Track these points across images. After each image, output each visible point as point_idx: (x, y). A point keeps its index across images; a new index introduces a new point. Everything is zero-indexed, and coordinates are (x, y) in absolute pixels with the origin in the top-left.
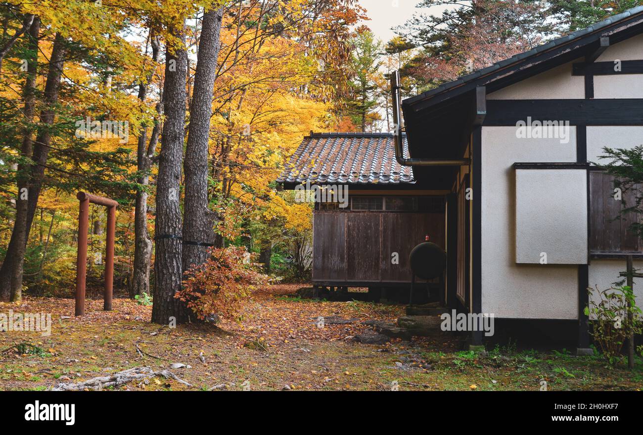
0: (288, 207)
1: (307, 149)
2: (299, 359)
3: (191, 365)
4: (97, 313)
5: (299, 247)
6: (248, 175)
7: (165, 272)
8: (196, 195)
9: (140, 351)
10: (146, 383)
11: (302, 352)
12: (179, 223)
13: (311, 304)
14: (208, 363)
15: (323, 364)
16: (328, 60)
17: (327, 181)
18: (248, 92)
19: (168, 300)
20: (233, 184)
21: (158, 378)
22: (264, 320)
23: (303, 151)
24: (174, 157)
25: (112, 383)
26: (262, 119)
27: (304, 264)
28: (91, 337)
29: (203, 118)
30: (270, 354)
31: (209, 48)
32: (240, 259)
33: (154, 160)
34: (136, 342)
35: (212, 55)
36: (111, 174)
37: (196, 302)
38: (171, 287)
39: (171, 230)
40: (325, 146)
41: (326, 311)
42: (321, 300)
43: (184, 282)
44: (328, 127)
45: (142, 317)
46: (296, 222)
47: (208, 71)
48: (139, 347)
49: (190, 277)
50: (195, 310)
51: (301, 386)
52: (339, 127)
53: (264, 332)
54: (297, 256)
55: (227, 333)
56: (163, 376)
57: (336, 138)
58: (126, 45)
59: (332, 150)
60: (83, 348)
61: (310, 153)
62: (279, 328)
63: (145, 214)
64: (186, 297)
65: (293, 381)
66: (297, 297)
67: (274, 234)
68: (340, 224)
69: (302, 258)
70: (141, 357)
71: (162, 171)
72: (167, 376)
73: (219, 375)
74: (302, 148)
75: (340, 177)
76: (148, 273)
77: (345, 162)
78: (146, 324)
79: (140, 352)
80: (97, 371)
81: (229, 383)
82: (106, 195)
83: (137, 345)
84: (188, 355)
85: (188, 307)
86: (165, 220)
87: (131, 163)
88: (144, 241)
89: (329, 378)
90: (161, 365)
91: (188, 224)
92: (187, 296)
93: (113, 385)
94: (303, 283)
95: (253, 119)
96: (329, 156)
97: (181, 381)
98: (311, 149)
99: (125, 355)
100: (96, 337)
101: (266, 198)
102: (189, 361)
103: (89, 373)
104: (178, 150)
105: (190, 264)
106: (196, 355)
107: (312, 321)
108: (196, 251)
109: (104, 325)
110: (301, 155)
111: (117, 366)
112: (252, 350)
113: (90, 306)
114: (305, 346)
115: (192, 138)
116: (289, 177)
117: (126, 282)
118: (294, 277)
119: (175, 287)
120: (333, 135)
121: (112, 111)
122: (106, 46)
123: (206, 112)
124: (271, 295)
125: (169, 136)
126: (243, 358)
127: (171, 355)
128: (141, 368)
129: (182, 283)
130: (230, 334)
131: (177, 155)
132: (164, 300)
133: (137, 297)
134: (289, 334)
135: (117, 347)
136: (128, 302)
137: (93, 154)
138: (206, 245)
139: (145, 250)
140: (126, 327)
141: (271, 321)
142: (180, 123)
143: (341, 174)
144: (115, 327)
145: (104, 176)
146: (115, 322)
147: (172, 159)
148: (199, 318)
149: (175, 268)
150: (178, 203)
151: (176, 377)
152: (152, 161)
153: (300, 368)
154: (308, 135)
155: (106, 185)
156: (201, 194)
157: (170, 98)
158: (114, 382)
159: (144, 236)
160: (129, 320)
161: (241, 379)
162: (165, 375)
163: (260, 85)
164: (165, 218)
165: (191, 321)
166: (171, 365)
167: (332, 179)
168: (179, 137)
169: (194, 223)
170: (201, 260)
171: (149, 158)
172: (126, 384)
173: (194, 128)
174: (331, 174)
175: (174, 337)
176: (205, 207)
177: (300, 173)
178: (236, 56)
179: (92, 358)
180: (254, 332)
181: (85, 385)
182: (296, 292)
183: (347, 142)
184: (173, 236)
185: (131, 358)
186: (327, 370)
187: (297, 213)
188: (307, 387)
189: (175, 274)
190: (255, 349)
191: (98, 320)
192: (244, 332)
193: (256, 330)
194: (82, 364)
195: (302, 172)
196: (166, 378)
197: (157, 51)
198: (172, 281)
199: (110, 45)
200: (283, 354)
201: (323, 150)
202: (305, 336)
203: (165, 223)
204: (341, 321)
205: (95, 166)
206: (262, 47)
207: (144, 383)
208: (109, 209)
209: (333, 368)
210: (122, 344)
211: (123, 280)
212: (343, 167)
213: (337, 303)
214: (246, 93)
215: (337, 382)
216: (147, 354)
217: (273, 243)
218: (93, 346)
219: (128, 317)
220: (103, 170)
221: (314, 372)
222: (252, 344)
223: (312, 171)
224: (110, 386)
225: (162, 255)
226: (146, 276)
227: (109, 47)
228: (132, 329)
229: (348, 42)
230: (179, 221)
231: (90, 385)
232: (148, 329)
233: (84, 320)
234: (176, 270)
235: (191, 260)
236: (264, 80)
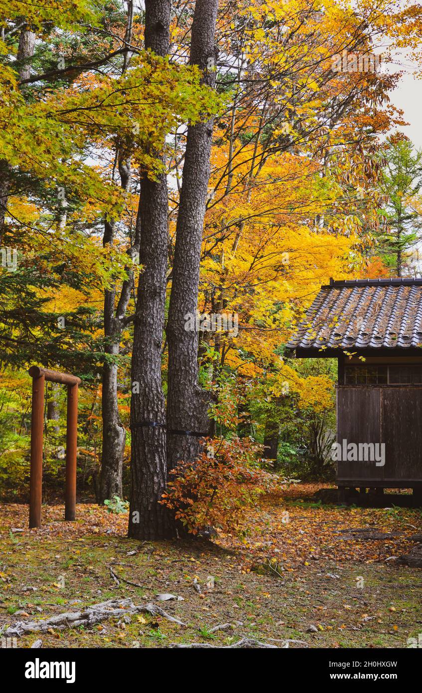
0: (302, 380)
1: (326, 302)
2: (326, 589)
3: (183, 596)
4: (56, 524)
5: (316, 434)
6: (249, 339)
7: (144, 471)
8: (183, 368)
9: (115, 576)
10: (126, 621)
11: (329, 579)
12: (162, 406)
13: (336, 512)
14: (205, 593)
15: (359, 596)
16: (351, 182)
17: (354, 346)
18: (246, 228)
19: (150, 509)
20: (227, 351)
21: (142, 615)
22: (275, 534)
23: (321, 305)
24: (153, 319)
25: (83, 621)
26: (265, 263)
27: (323, 456)
28: (51, 557)
29: (189, 267)
30: (286, 581)
31: (196, 173)
32: (244, 453)
33: (126, 322)
34: (110, 565)
35: (200, 182)
36: (71, 341)
37: (186, 511)
38: (153, 491)
39: (151, 416)
40: (351, 298)
41: (356, 521)
42: (348, 506)
43: (170, 483)
44: (352, 271)
45: (114, 529)
46: (312, 399)
47: (195, 204)
48: (114, 571)
49: (178, 477)
50: (185, 522)
51: (331, 627)
52: (366, 271)
53: (276, 550)
54: (313, 445)
55: (227, 552)
56: (148, 612)
57: (365, 287)
58: (91, 172)
59: (360, 303)
60: (42, 572)
61: (331, 308)
62: (296, 545)
63: (115, 393)
64: (174, 504)
65: (320, 620)
66: (316, 501)
67: (284, 416)
68: (373, 403)
69: (320, 448)
70: (117, 584)
71: (138, 336)
72: (153, 612)
73: (221, 610)
74: (320, 302)
75: (372, 340)
76: (120, 471)
77: (378, 320)
78: (121, 539)
79: (115, 578)
80: (63, 603)
81: (234, 621)
82: (65, 369)
83: (111, 569)
84: (179, 582)
85: (176, 518)
86: (144, 403)
87: (96, 326)
88: (115, 428)
89: (369, 616)
90: (144, 596)
91: (174, 406)
92: (175, 502)
93: (84, 624)
94: (323, 482)
95: (252, 264)
96: (356, 312)
97: (172, 619)
98: (332, 302)
99: (96, 582)
100: (58, 556)
101: (272, 368)
102: (179, 590)
103: (52, 607)
104: (159, 310)
105: (177, 460)
106: (188, 582)
107: (339, 535)
108: (184, 443)
109: (67, 541)
110: (318, 310)
111: (88, 597)
112: (262, 576)
113: (48, 515)
114: (333, 570)
115: (177, 293)
116: (304, 341)
117: (91, 481)
118: (310, 474)
119: (157, 491)
120: (360, 283)
121: (74, 260)
122: (66, 175)
123: (193, 259)
124: (281, 499)
125: (147, 291)
126: (252, 586)
127: (156, 582)
128: (119, 601)
129: (168, 485)
130: (232, 554)
131: (157, 316)
132: (144, 508)
133: (106, 502)
134: (310, 553)
135: (85, 571)
136: (95, 509)
137: (47, 316)
138: (198, 435)
139: (116, 441)
140: (96, 544)
141: (284, 535)
142: (161, 274)
143: (373, 336)
144: (81, 544)
145: (62, 344)
146: (81, 537)
147: (152, 322)
148: (190, 532)
149: (158, 466)
150: (160, 380)
151: (165, 613)
152: (122, 324)
153: (327, 601)
154: (328, 283)
155: (65, 356)
156: (190, 368)
157: (147, 240)
158: (86, 620)
159: (115, 422)
160: (99, 534)
161: (250, 617)
162: (151, 611)
163: (262, 219)
164: (143, 399)
165: (180, 536)
166: (157, 596)
167: (362, 342)
168: (160, 293)
169: (181, 406)
170: (191, 455)
171: (119, 320)
172: (100, 623)
173: (179, 280)
174: (360, 336)
175: (158, 558)
176: (195, 384)
177: (318, 335)
178: (229, 182)
179: (54, 586)
180: (262, 551)
181: (48, 624)
182: (314, 495)
183: (381, 292)
184: (155, 423)
185: (104, 585)
186: (365, 604)
187: (313, 387)
188: (339, 628)
189: (158, 474)
190: (267, 574)
191: (58, 533)
192: (249, 551)
193: (266, 547)
194: (42, 593)
195: (320, 334)
196: (152, 615)
197: (127, 178)
198: (154, 483)
199: (70, 173)
200: (304, 581)
201: (348, 304)
202: (332, 556)
203: (144, 407)
204: (379, 536)
205: (50, 331)
206: (263, 167)
207: (125, 622)
208: (70, 387)
209: (373, 601)
210: (91, 567)
211: (87, 479)
212: (376, 326)
213: (372, 510)
214: (243, 230)
215: (380, 621)
216: (124, 581)
217: (282, 428)
218: (55, 569)
219: (96, 529)
220: (60, 337)
221: (347, 607)
222: (261, 567)
223: (333, 333)
224: (80, 625)
225: (140, 448)
226: (117, 475)
227: (69, 175)
228: (103, 546)
229: (378, 156)
230: (162, 403)
231: (55, 624)
232: (124, 547)
233: (41, 534)
234: (158, 469)
235: (178, 455)
236: (268, 213)
